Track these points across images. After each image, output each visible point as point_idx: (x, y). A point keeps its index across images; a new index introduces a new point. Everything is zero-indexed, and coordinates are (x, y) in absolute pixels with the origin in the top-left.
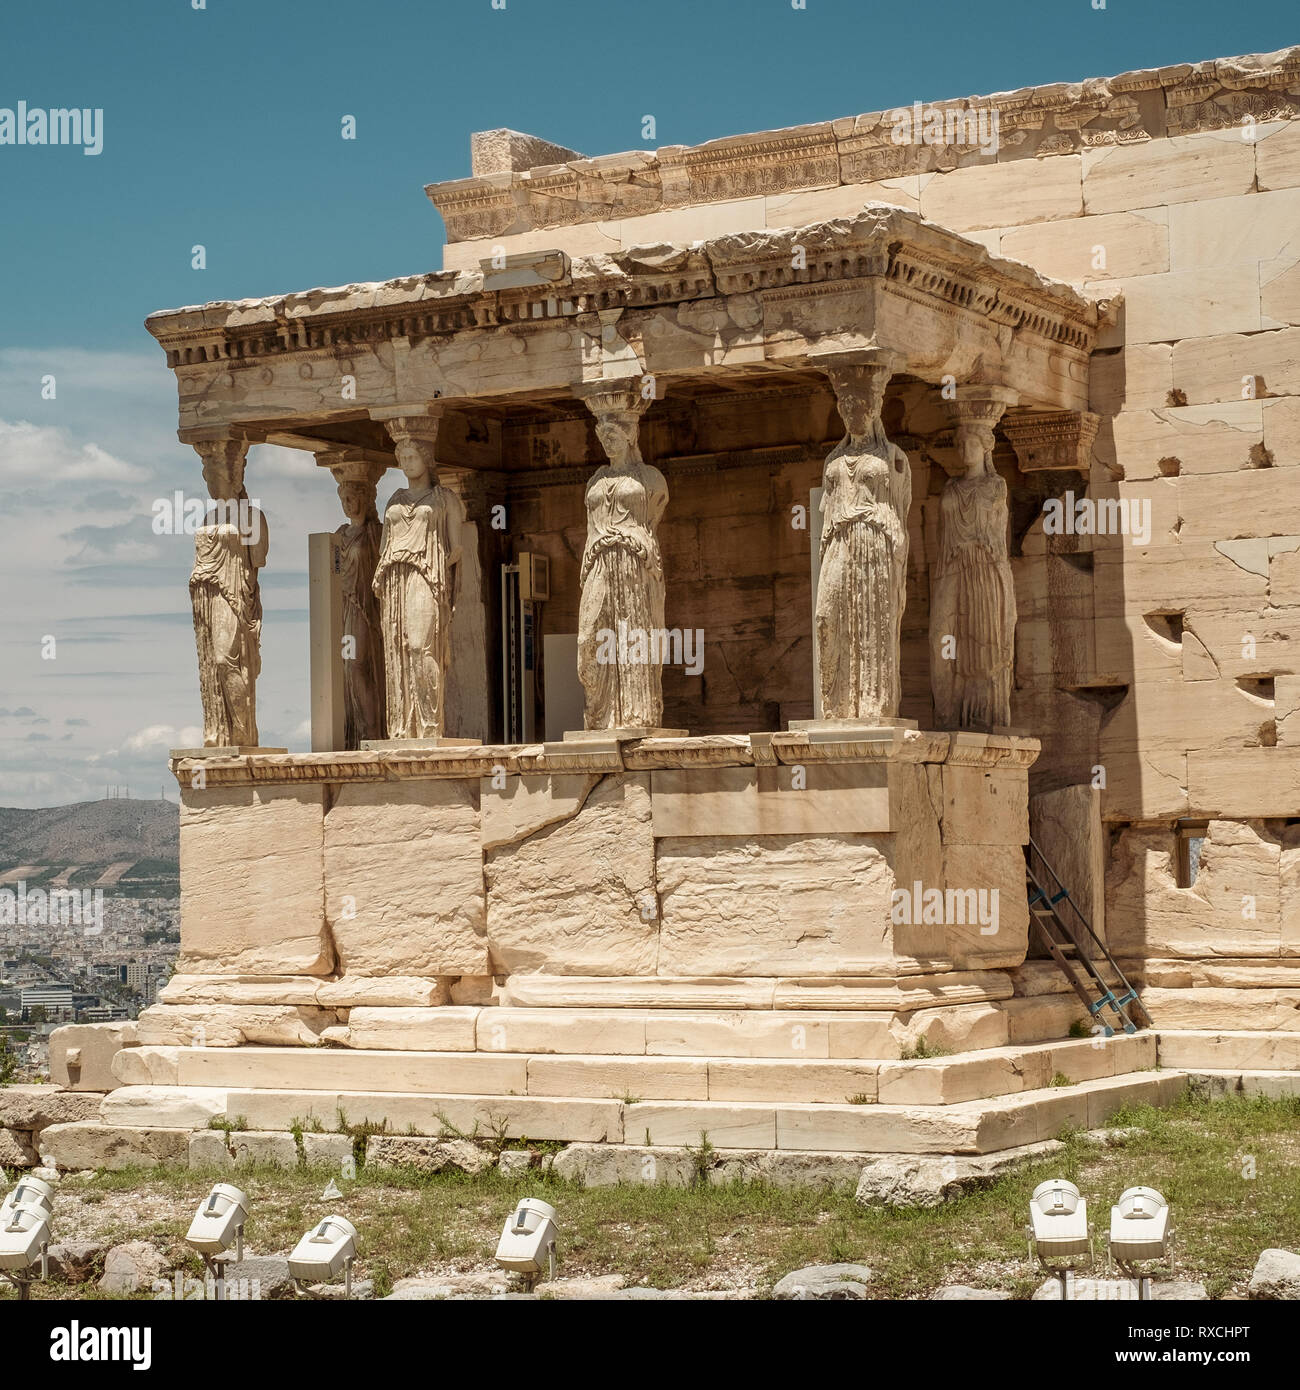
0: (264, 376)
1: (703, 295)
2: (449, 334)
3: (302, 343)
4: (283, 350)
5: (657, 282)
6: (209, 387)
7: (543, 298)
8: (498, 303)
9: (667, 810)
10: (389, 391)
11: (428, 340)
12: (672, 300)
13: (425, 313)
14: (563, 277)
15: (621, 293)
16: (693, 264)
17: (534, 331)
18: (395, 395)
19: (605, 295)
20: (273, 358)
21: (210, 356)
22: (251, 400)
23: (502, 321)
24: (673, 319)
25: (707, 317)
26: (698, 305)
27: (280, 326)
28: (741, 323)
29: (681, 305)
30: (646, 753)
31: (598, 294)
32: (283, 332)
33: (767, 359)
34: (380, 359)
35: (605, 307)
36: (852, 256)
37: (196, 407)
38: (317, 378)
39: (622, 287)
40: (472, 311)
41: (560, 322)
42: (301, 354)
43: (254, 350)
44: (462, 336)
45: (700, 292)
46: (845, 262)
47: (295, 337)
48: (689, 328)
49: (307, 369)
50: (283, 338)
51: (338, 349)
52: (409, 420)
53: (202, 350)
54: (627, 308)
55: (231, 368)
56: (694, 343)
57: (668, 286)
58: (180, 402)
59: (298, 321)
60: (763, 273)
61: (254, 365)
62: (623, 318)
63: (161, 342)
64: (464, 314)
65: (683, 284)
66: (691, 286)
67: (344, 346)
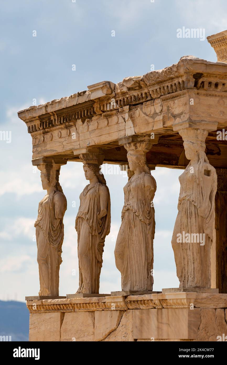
0: (50, 137)
1: (148, 99)
2: (90, 117)
3: (56, 123)
4: (53, 126)
5: (135, 93)
6: (39, 141)
7: (109, 101)
8: (100, 104)
9: (136, 327)
10: (78, 143)
11: (86, 120)
12: (141, 101)
13: (83, 109)
14: (112, 92)
15: (127, 98)
16: (142, 86)
17: (110, 116)
18: (80, 144)
19: (124, 99)
20: (52, 129)
21: (37, 129)
22: (48, 147)
23: (101, 111)
24: (141, 109)
25: (149, 109)
26: (148, 103)
27: (51, 116)
28: (158, 111)
29: (144, 103)
30: (131, 301)
31: (122, 100)
32: (52, 118)
33: (164, 127)
34: (76, 129)
35: (125, 105)
36: (180, 80)
37: (36, 150)
38: (63, 138)
39: (127, 96)
40: (94, 108)
41: (115, 112)
42: (58, 127)
43: (46, 126)
44: (93, 118)
45: (147, 97)
46: (179, 83)
47: (55, 120)
48: (145, 114)
49: (60, 134)
50: (52, 120)
51: (66, 125)
52: (83, 154)
53: (35, 125)
54: (130, 105)
55: (43, 133)
56: (146, 120)
57: (138, 95)
58: (33, 149)
59: (54, 113)
60: (160, 88)
61: (48, 132)
62: (130, 109)
63: (26, 123)
64: (92, 109)
65: (142, 94)
66: (144, 96)
67: (67, 124)
